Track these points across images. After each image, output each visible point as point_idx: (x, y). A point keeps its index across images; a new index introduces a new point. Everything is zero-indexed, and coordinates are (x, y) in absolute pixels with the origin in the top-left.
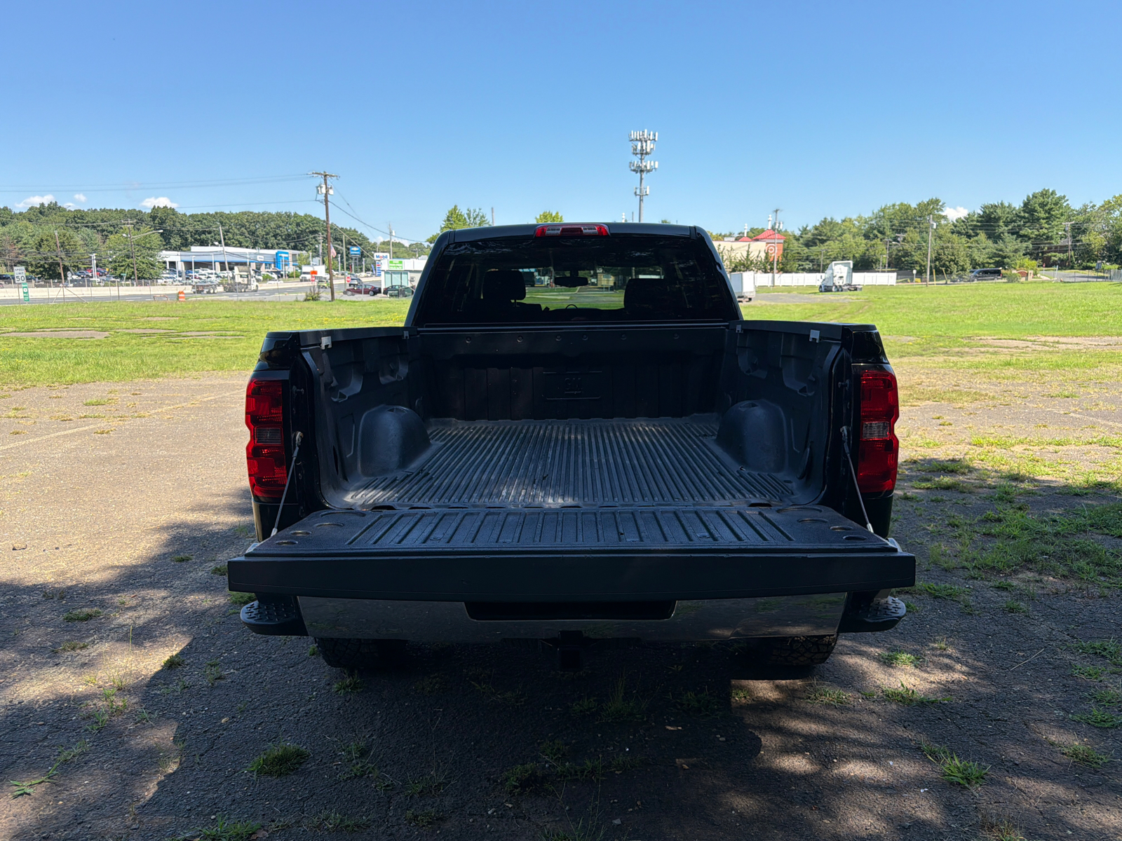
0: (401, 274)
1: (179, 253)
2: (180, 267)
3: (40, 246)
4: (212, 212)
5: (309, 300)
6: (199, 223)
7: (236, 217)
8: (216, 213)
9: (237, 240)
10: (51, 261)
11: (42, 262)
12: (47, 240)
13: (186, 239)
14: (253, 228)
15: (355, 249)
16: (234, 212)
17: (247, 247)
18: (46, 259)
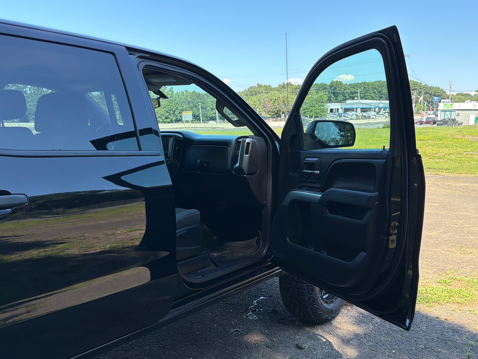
0: (451, 111)
1: (340, 104)
2: (341, 111)
3: (274, 102)
4: (360, 82)
5: (386, 127)
6: (353, 88)
7: (372, 84)
8: (362, 83)
9: (371, 96)
10: (278, 109)
11: (274, 110)
12: (277, 99)
13: (346, 97)
14: (380, 89)
15: (436, 98)
16: (371, 82)
17: (376, 100)
18: (276, 108)
